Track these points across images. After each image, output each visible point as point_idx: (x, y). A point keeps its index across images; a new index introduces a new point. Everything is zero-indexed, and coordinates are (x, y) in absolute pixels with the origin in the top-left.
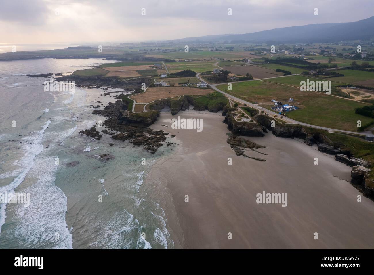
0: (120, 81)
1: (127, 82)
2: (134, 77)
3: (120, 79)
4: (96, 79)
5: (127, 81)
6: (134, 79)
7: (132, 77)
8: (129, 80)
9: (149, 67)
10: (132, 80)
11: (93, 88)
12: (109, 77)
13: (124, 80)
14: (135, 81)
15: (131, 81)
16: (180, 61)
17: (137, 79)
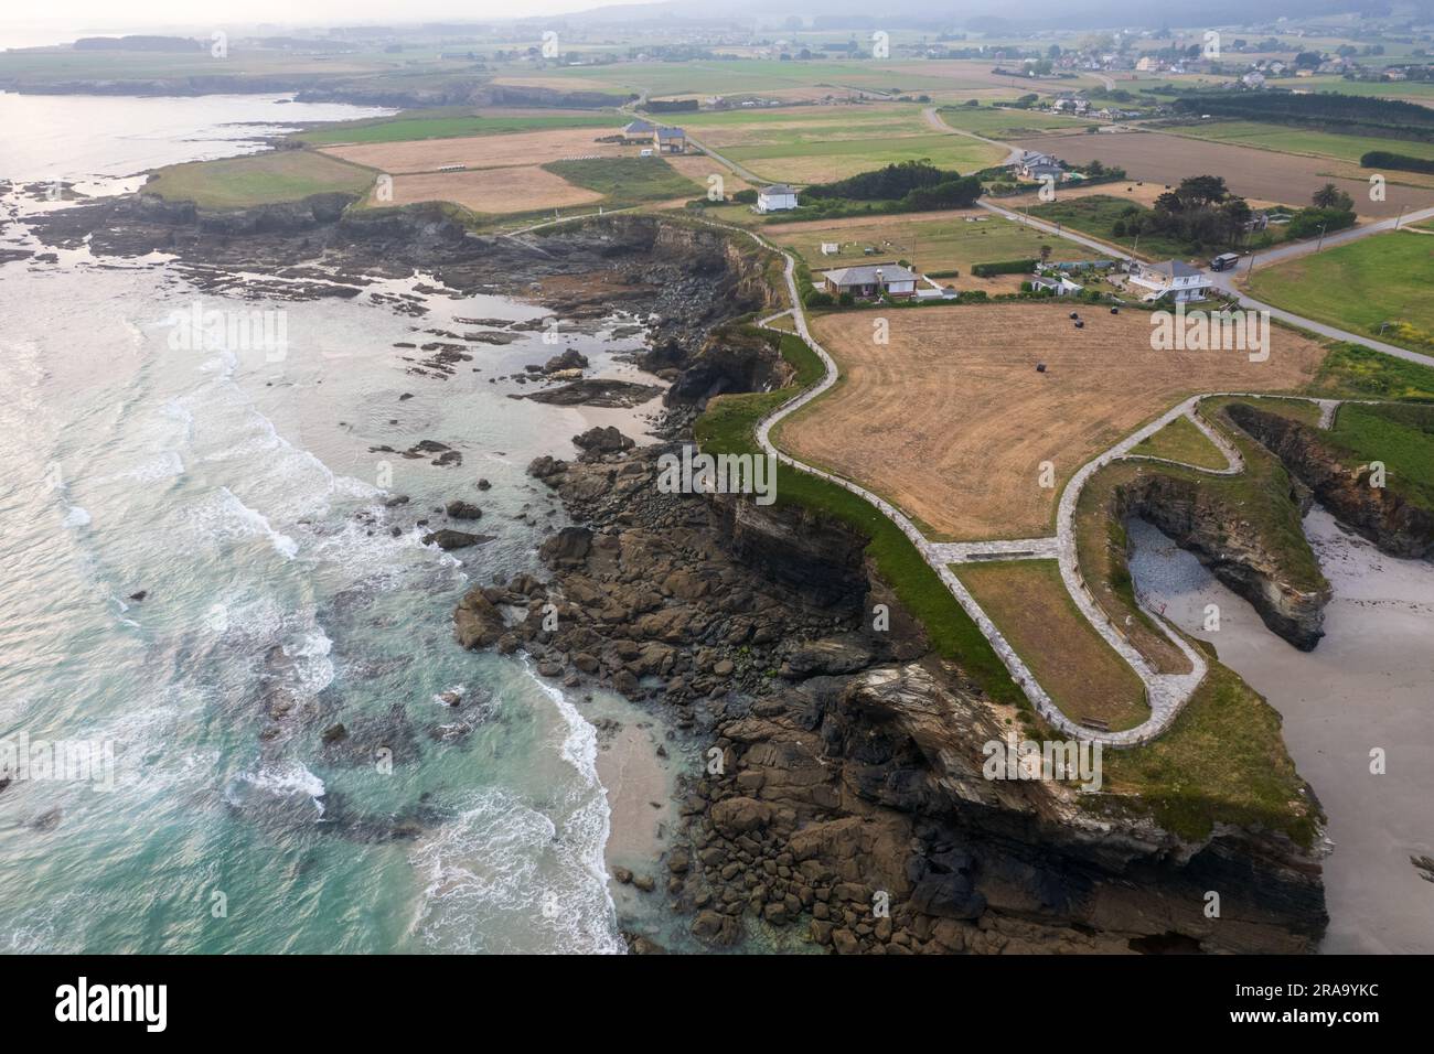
0: (483, 238)
1: (533, 246)
2: (563, 211)
3: (479, 225)
4: (306, 226)
5: (523, 236)
6: (569, 224)
7: (550, 212)
8: (537, 232)
9: (598, 140)
10: (558, 230)
11: (312, 293)
12: (394, 212)
13: (510, 233)
14: (579, 239)
15: (552, 238)
16: (723, 106)
17: (592, 222)
